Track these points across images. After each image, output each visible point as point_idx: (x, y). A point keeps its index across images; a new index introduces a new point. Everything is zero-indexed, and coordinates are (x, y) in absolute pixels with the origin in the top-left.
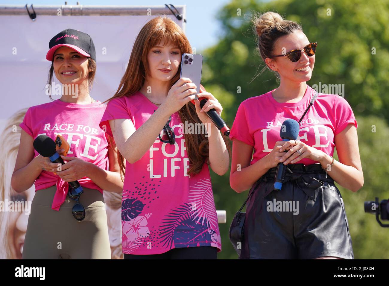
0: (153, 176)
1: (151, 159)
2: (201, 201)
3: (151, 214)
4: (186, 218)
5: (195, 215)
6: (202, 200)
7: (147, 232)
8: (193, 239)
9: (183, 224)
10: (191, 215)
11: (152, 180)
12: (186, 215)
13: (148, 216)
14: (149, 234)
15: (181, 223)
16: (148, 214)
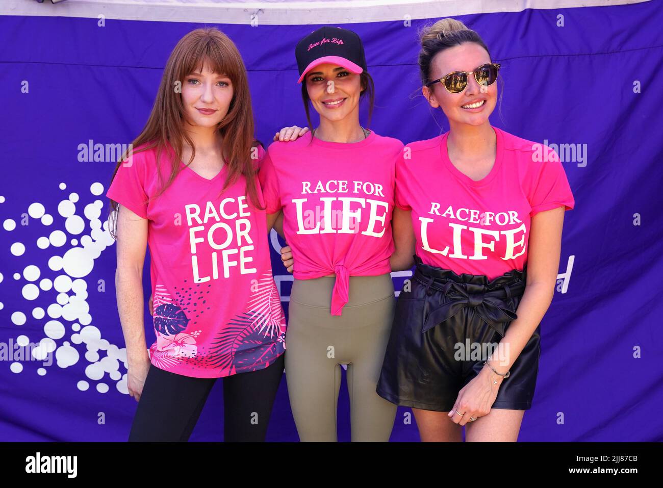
0: (199, 280)
1: (194, 255)
2: (268, 302)
3: (200, 331)
4: (249, 332)
5: (262, 324)
6: (269, 300)
7: (194, 352)
8: (260, 358)
9: (246, 342)
10: (255, 327)
11: (198, 285)
12: (249, 329)
13: (196, 334)
14: (196, 354)
15: (242, 341)
16: (196, 332)
